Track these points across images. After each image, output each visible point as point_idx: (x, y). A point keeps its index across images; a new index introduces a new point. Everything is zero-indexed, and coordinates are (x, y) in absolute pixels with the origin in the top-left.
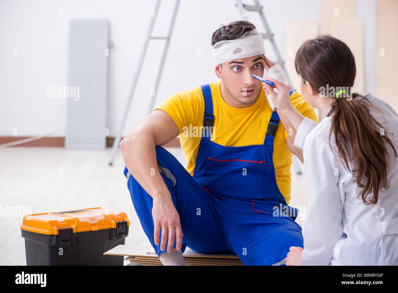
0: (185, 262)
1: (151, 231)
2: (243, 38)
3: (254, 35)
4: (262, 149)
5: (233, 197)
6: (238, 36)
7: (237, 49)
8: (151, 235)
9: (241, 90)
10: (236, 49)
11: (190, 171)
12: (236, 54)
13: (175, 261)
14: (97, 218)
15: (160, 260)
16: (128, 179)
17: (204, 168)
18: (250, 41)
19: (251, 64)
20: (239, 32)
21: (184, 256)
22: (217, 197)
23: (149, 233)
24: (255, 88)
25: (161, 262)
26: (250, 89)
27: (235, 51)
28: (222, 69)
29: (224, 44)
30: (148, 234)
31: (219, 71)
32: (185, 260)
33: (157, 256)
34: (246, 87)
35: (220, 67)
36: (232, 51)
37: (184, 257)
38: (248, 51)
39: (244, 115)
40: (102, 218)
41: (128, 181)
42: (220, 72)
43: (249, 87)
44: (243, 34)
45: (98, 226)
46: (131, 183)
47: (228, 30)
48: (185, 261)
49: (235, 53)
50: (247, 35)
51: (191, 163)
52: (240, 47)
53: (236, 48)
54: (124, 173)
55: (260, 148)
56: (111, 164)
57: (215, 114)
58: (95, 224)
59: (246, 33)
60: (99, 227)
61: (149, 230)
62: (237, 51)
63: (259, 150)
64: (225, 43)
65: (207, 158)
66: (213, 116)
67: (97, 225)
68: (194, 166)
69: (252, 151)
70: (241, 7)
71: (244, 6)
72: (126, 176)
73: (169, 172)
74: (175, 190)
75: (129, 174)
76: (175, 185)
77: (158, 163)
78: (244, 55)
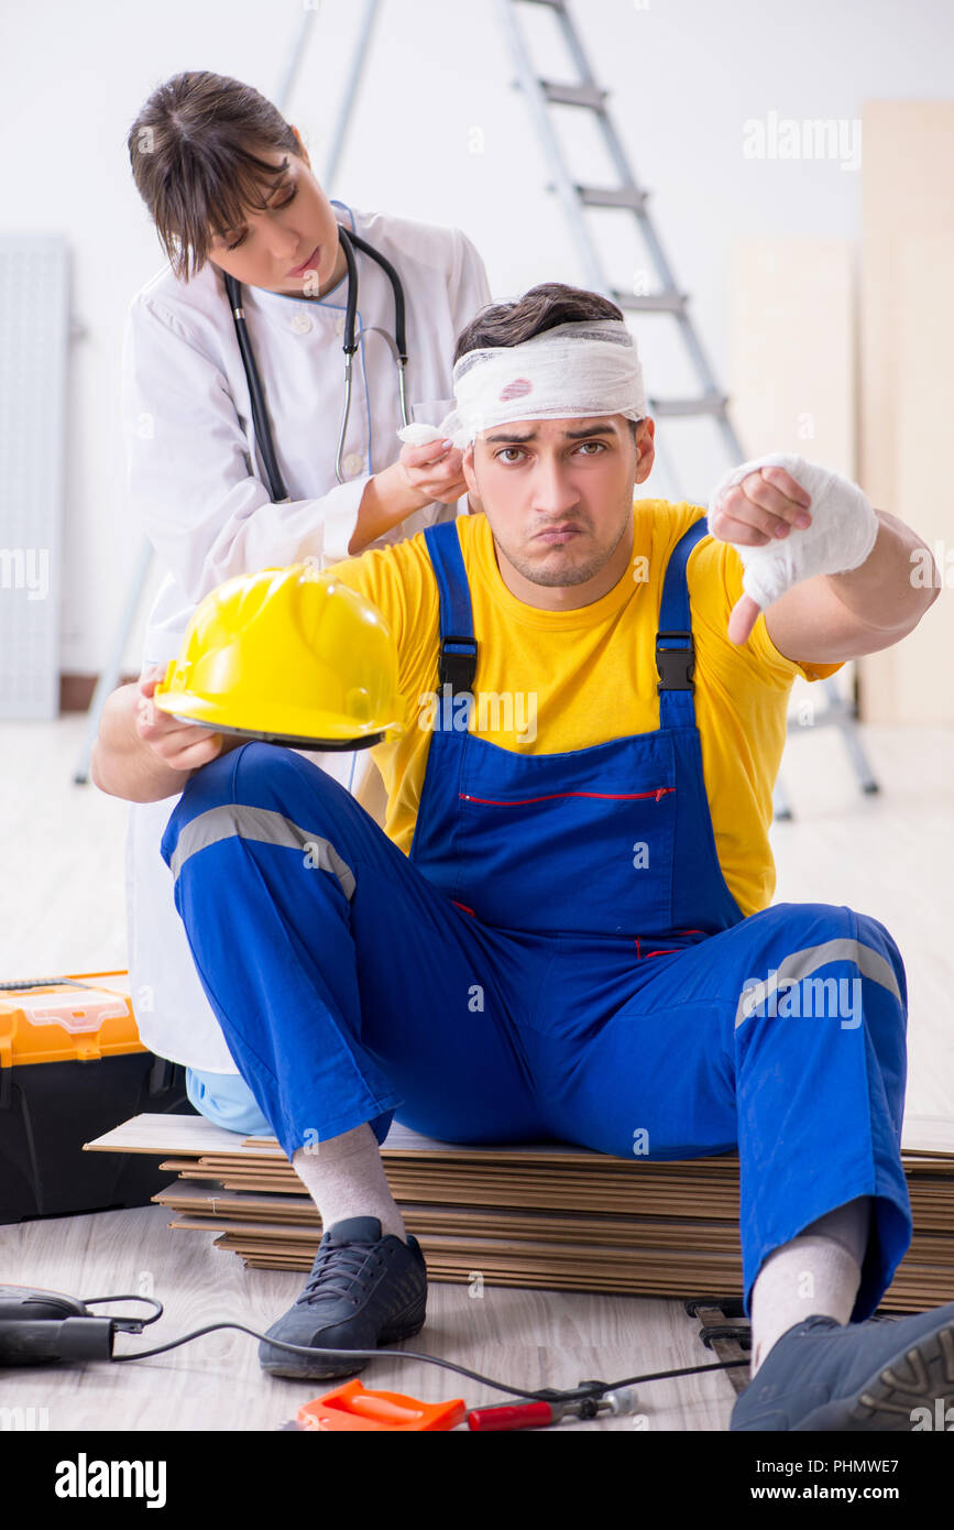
0: (388, 1175)
1: (261, 1066)
4: (657, 746)
5: (562, 931)
7: (517, 381)
8: (263, 1080)
10: (512, 384)
11: (400, 835)
12: (510, 402)
13: (350, 1174)
14: (100, 1015)
15: (292, 1169)
16: (178, 873)
17: (454, 832)
21: (383, 1154)
22: (509, 937)
23: (254, 1073)
25: (297, 1177)
27: (507, 390)
29: (478, 362)
30: (251, 1075)
31: (474, 469)
32: (386, 1167)
33: (281, 1153)
36: (499, 392)
37: (384, 1158)
38: (554, 394)
39: (576, 634)
40: (120, 1011)
41: (177, 883)
45: (102, 1044)
46: (188, 891)
48: (387, 1171)
49: (507, 398)
51: (403, 811)
52: (526, 376)
53: (510, 380)
54: (162, 852)
55: (647, 743)
56: (80, 781)
57: (479, 635)
58: (92, 1036)
60: (105, 1047)
61: (257, 1061)
62: (517, 389)
63: (647, 750)
64: (482, 358)
65: (461, 797)
66: (472, 642)
67: (98, 1038)
68: (413, 825)
69: (626, 759)
70: (568, 195)
71: (580, 190)
72: (169, 864)
73: (328, 848)
74: (350, 912)
75: (181, 856)
76: (349, 893)
77: (286, 814)
78: (538, 407)
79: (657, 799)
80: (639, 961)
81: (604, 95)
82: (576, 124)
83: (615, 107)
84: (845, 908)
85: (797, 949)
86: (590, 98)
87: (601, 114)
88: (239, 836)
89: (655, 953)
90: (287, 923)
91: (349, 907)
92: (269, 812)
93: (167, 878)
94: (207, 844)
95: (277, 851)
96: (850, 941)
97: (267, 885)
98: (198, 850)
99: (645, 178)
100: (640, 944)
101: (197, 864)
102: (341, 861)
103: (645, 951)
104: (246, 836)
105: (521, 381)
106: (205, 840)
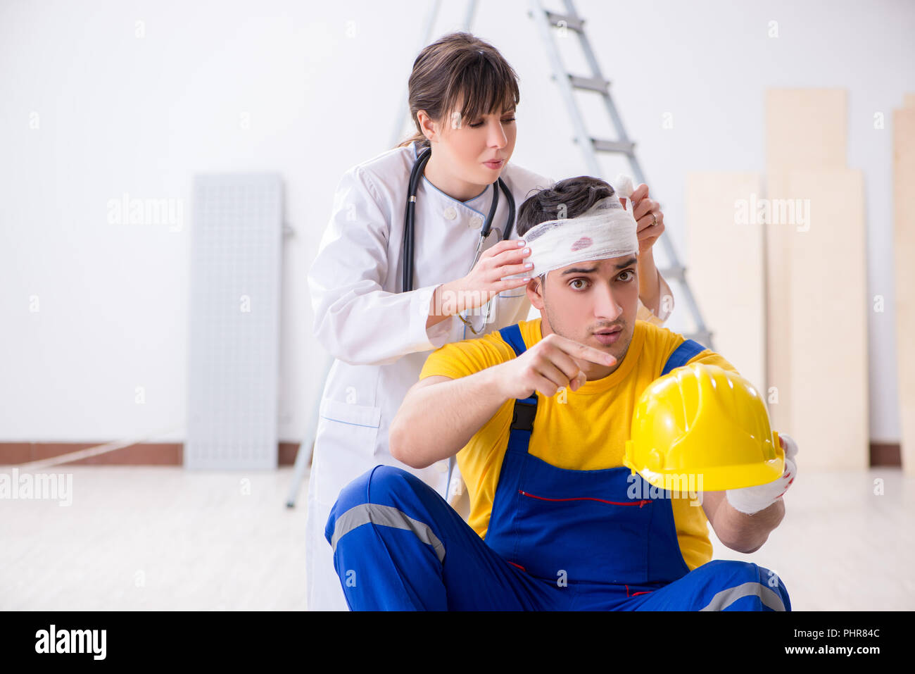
2: (593, 213)
3: (615, 208)
6: (582, 210)
7: (582, 239)
9: (591, 331)
10: (578, 240)
12: (579, 251)
16: (335, 548)
17: (514, 516)
18: (608, 221)
19: (612, 272)
20: (583, 200)
24: (621, 326)
26: (612, 328)
27: (576, 244)
28: (543, 288)
29: (550, 229)
31: (537, 293)
34: (602, 324)
35: (539, 282)
36: (570, 245)
38: (606, 244)
41: (335, 554)
42: (539, 296)
43: (609, 324)
44: (591, 206)
46: (342, 557)
47: (554, 197)
49: (577, 249)
50: (600, 207)
52: (588, 235)
53: (577, 238)
54: (326, 535)
56: (290, 506)
59: (599, 203)
62: (583, 243)
64: (553, 226)
65: (520, 493)
68: (490, 511)
70: (586, 144)
71: (593, 141)
72: (330, 542)
73: (427, 530)
74: (442, 569)
75: (337, 537)
76: (441, 559)
77: (400, 509)
78: (598, 252)
79: (641, 506)
80: (628, 598)
81: (608, 84)
82: (590, 102)
83: (614, 91)
84: (752, 564)
85: (723, 589)
86: (600, 86)
87: (606, 95)
88: (372, 523)
89: (638, 593)
90: (403, 577)
91: (441, 566)
92: (390, 508)
93: (329, 551)
94: (352, 529)
95: (395, 532)
96: (755, 583)
97: (390, 553)
98: (347, 532)
99: (633, 134)
100: (628, 588)
101: (347, 540)
102: (436, 538)
103: (632, 592)
104: (376, 522)
105: (584, 239)
106: (351, 526)
